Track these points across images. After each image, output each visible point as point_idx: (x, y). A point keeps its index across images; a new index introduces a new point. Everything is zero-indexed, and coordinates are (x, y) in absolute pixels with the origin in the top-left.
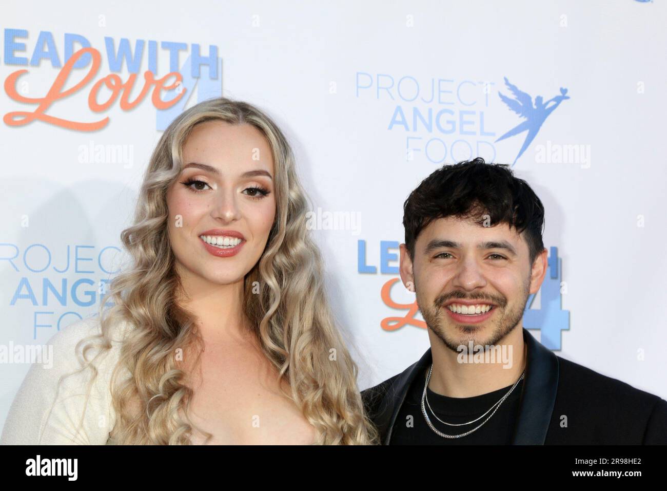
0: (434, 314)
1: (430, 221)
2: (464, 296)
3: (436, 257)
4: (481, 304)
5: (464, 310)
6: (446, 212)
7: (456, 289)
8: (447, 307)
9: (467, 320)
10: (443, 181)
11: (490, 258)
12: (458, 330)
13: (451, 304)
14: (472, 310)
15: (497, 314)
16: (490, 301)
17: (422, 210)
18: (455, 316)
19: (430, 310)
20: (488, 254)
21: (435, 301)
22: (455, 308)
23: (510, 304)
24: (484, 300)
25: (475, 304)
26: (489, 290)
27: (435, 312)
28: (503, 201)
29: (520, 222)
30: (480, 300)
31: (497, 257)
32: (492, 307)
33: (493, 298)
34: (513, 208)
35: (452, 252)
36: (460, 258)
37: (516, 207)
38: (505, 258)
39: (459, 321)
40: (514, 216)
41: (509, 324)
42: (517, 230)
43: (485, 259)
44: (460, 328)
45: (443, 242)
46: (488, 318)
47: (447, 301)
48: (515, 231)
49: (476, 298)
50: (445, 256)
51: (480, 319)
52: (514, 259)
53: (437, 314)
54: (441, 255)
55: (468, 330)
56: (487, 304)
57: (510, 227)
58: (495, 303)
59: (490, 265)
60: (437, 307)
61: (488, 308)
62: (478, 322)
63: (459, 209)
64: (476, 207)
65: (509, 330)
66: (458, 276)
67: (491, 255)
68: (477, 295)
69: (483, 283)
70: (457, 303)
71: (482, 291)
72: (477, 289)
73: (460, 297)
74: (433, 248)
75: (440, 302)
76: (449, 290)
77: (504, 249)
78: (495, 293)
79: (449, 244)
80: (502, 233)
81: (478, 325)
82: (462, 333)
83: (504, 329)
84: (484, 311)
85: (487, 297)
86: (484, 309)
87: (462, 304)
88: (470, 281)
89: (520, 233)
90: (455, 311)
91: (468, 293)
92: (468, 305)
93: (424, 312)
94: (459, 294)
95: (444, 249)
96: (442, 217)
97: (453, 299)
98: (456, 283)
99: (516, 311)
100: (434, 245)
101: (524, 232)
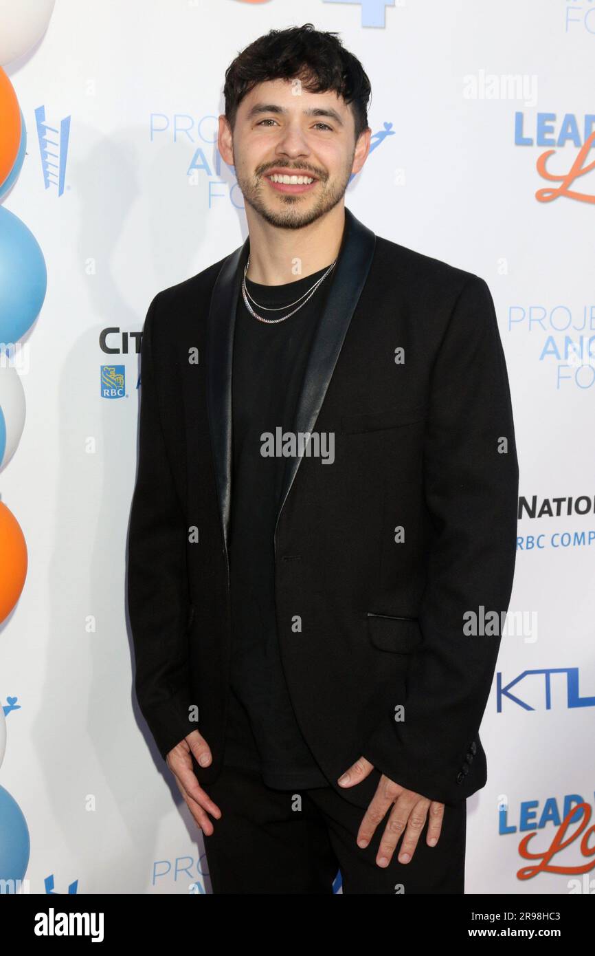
0: (255, 184)
1: (254, 85)
2: (287, 165)
3: (259, 124)
4: (304, 175)
5: (285, 179)
6: (272, 75)
7: (279, 158)
8: (268, 176)
9: (288, 189)
10: (270, 44)
11: (315, 127)
12: (279, 200)
13: (273, 174)
14: (294, 180)
15: (319, 188)
16: (312, 173)
17: (249, 73)
18: (276, 186)
19: (251, 180)
20: (313, 123)
21: (256, 170)
22: (276, 178)
23: (332, 178)
24: (307, 171)
25: (298, 175)
26: (313, 161)
27: (256, 182)
28: (333, 67)
29: (349, 92)
30: (303, 170)
31: (322, 126)
32: (315, 180)
33: (316, 170)
34: (342, 77)
35: (277, 119)
36: (285, 125)
37: (345, 77)
38: (330, 129)
39: (280, 190)
40: (343, 85)
41: (329, 200)
42: (344, 100)
43: (311, 128)
44: (281, 197)
45: (268, 107)
46: (309, 189)
47: (269, 170)
48: (343, 101)
49: (299, 167)
50: (268, 122)
51: (301, 190)
52: (340, 130)
53: (257, 185)
54: (265, 121)
55: (290, 200)
56: (309, 176)
57: (338, 96)
58: (317, 176)
59: (316, 135)
60: (257, 177)
61: (310, 180)
62: (299, 192)
63: (287, 72)
64: (305, 70)
65: (330, 207)
66: (282, 144)
67: (317, 125)
68: (301, 164)
69: (306, 152)
70: (278, 173)
71: (305, 160)
72: (300, 158)
73: (283, 166)
74: (258, 112)
75: (262, 170)
76: (271, 159)
77: (330, 117)
78: (317, 164)
79: (274, 109)
80: (329, 100)
81: (299, 195)
82: (283, 204)
83: (325, 205)
84: (306, 183)
85: (310, 168)
86: (306, 180)
87: (283, 174)
88: (294, 149)
89: (347, 104)
90: (276, 181)
91: (291, 161)
92: (290, 175)
93: (244, 183)
94: (281, 162)
95: (268, 115)
96: (268, 80)
97: (275, 168)
98: (280, 150)
99: (338, 187)
100: (258, 109)
101: (351, 103)
